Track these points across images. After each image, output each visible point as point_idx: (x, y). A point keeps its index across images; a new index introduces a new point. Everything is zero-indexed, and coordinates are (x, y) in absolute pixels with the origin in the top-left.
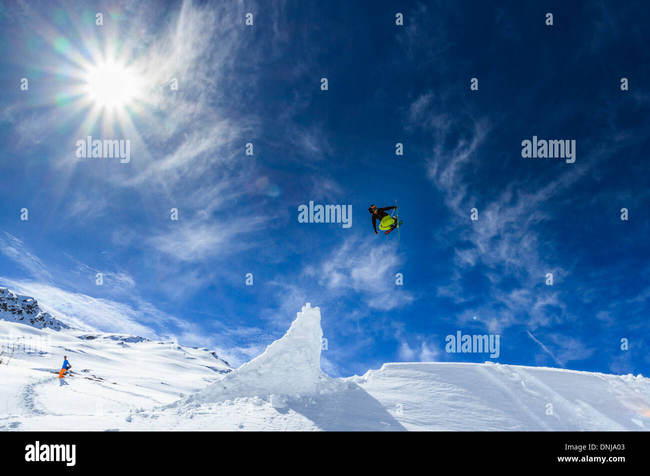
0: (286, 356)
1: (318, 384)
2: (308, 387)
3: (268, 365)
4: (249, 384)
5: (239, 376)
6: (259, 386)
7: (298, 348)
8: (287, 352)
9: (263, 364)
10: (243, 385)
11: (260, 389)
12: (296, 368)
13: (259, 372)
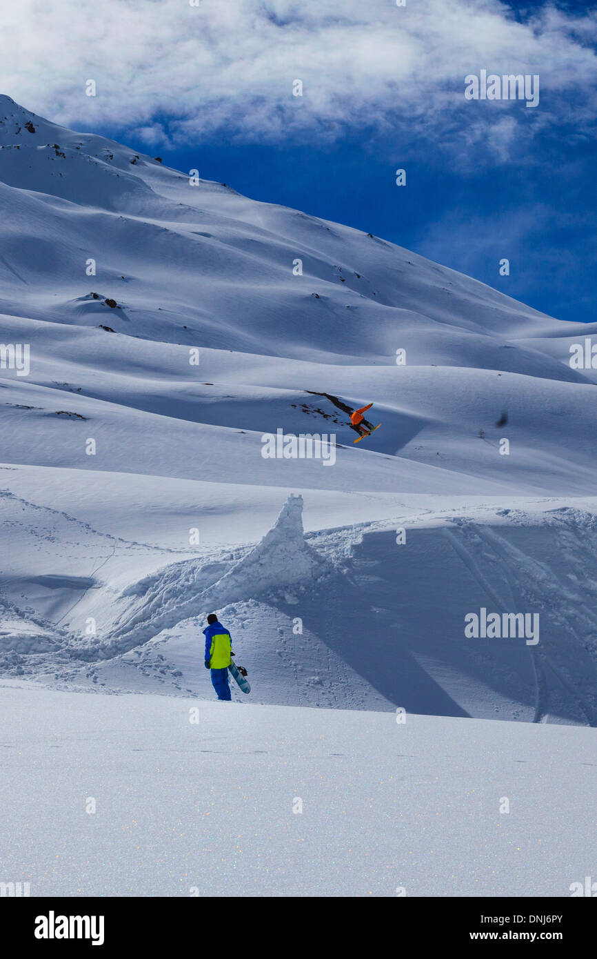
0: (281, 546)
1: (312, 568)
2: (304, 573)
3: (267, 556)
4: (256, 574)
5: (245, 568)
6: (264, 576)
7: (290, 538)
8: (281, 542)
9: (262, 554)
10: (250, 576)
11: (266, 578)
12: (292, 557)
13: (260, 562)
